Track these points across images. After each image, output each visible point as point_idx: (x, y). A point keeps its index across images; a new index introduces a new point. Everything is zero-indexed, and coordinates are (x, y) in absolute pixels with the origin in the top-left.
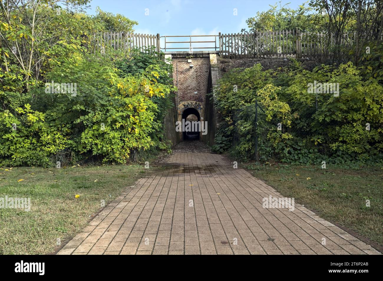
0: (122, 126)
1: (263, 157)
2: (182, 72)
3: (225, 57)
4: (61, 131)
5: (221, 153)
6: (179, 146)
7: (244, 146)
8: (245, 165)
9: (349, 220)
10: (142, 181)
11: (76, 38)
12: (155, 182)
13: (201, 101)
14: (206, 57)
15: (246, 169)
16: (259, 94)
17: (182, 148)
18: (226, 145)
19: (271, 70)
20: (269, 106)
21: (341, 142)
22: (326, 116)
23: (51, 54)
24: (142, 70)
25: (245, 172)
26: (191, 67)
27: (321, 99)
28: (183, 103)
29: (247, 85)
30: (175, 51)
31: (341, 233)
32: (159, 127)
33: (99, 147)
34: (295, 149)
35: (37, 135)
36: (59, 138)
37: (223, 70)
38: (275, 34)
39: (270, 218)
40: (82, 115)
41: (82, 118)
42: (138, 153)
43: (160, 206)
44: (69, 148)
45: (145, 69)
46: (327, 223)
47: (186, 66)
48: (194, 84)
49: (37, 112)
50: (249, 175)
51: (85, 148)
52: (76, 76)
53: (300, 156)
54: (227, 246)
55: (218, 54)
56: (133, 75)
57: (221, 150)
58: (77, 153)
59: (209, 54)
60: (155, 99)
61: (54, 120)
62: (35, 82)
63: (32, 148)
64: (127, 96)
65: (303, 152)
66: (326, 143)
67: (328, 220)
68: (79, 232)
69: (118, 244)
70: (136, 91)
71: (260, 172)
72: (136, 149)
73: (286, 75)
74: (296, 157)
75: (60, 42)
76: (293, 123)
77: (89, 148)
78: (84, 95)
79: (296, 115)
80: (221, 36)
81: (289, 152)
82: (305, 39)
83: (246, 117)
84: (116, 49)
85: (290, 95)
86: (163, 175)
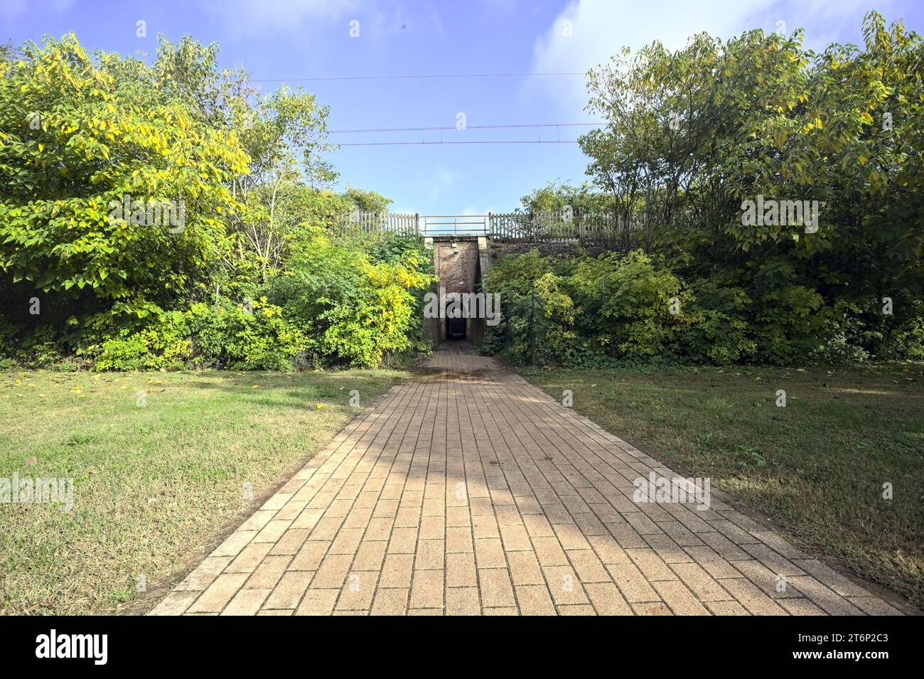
0: (373, 322)
1: (542, 360)
2: (445, 259)
3: (496, 241)
4: (302, 328)
5: (491, 355)
6: (441, 347)
7: (518, 348)
8: (520, 370)
9: (638, 434)
10: (396, 389)
11: (321, 219)
12: (412, 390)
13: (468, 292)
14: (473, 241)
15: (521, 374)
16: (536, 285)
17: (445, 350)
18: (497, 346)
19: (549, 257)
20: (548, 300)
21: (632, 342)
22: (614, 310)
23: (292, 238)
24: (397, 257)
25: (519, 378)
26: (456, 253)
27: (609, 292)
29: (522, 275)
30: (437, 234)
31: (630, 450)
32: (417, 324)
33: (346, 347)
34: (579, 351)
35: (274, 333)
36: (299, 337)
37: (494, 256)
38: (555, 215)
39: (548, 433)
40: (327, 309)
41: (326, 313)
42: (392, 354)
43: (417, 420)
44: (311, 349)
45: (400, 254)
46: (614, 438)
47: (450, 252)
48: (459, 273)
49: (273, 306)
50: (524, 382)
51: (330, 349)
52: (321, 263)
53: (584, 358)
54: (497, 467)
55: (487, 237)
56: (387, 262)
57: (492, 352)
58: (320, 355)
59: (477, 237)
60: (413, 290)
61: (294, 316)
62: (274, 271)
63: (268, 348)
64: (380, 287)
65: (587, 354)
66: (614, 343)
67: (614, 434)
68: (322, 450)
69: (367, 464)
70: (390, 281)
71: (538, 378)
72: (390, 350)
73: (567, 263)
74: (580, 360)
75: (302, 224)
76: (576, 319)
77: (333, 349)
78: (330, 285)
79: (579, 310)
80: (491, 217)
81: (572, 355)
82: (589, 221)
83: (521, 313)
84: (368, 231)
85: (573, 286)
86: (422, 383)
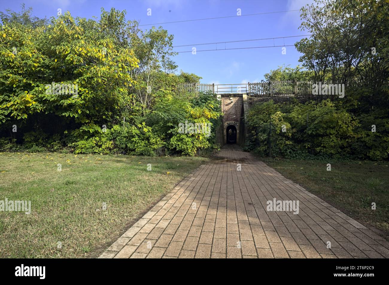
0: (192, 135)
1: (274, 154)
2: (227, 105)
3: (252, 96)
4: (160, 137)
5: (249, 152)
6: (224, 147)
7: (262, 148)
8: (263, 159)
9: (326, 194)
10: (203, 166)
11: (169, 87)
12: (211, 167)
13: (238, 121)
14: (241, 96)
15: (264, 161)
16: (272, 117)
17: (226, 148)
18: (252, 147)
19: (279, 104)
20: (278, 125)
21: (322, 147)
22: (313, 131)
23: (156, 96)
24: (204, 104)
25: (263, 163)
26: (232, 102)
27: (310, 121)
28: (227, 122)
29: (265, 112)
30: (223, 93)
31: (321, 202)
32: (213, 136)
33: (180, 146)
34: (294, 151)
35: (148, 139)
36: (159, 141)
37: (251, 104)
38: (282, 83)
39: (278, 191)
40: (171, 128)
41: (171, 130)
42: (201, 150)
43: (213, 181)
44: (164, 146)
45: (205, 103)
46: (313, 196)
47: (229, 102)
48: (233, 112)
49: (147, 127)
50: (265, 165)
51: (173, 146)
52: (169, 107)
53: (297, 154)
54: (252, 206)
55: (247, 94)
56: (199, 106)
57: (249, 150)
58: (168, 149)
59: (242, 94)
60: (211, 120)
61: (157, 131)
62: (148, 111)
63: (145, 146)
64: (196, 118)
65: (298, 152)
66: (313, 147)
67: (313, 194)
68: (169, 193)
69: (190, 200)
70: (201, 116)
71: (272, 163)
72: (200, 148)
73: (288, 106)
74: (294, 155)
75: (161, 89)
76: (293, 135)
77: (174, 146)
78: (173, 117)
79: (294, 130)
80: (249, 84)
81: (290, 152)
82: (300, 85)
83: (264, 131)
84: (190, 92)
85: (291, 118)
86: (215, 163)
